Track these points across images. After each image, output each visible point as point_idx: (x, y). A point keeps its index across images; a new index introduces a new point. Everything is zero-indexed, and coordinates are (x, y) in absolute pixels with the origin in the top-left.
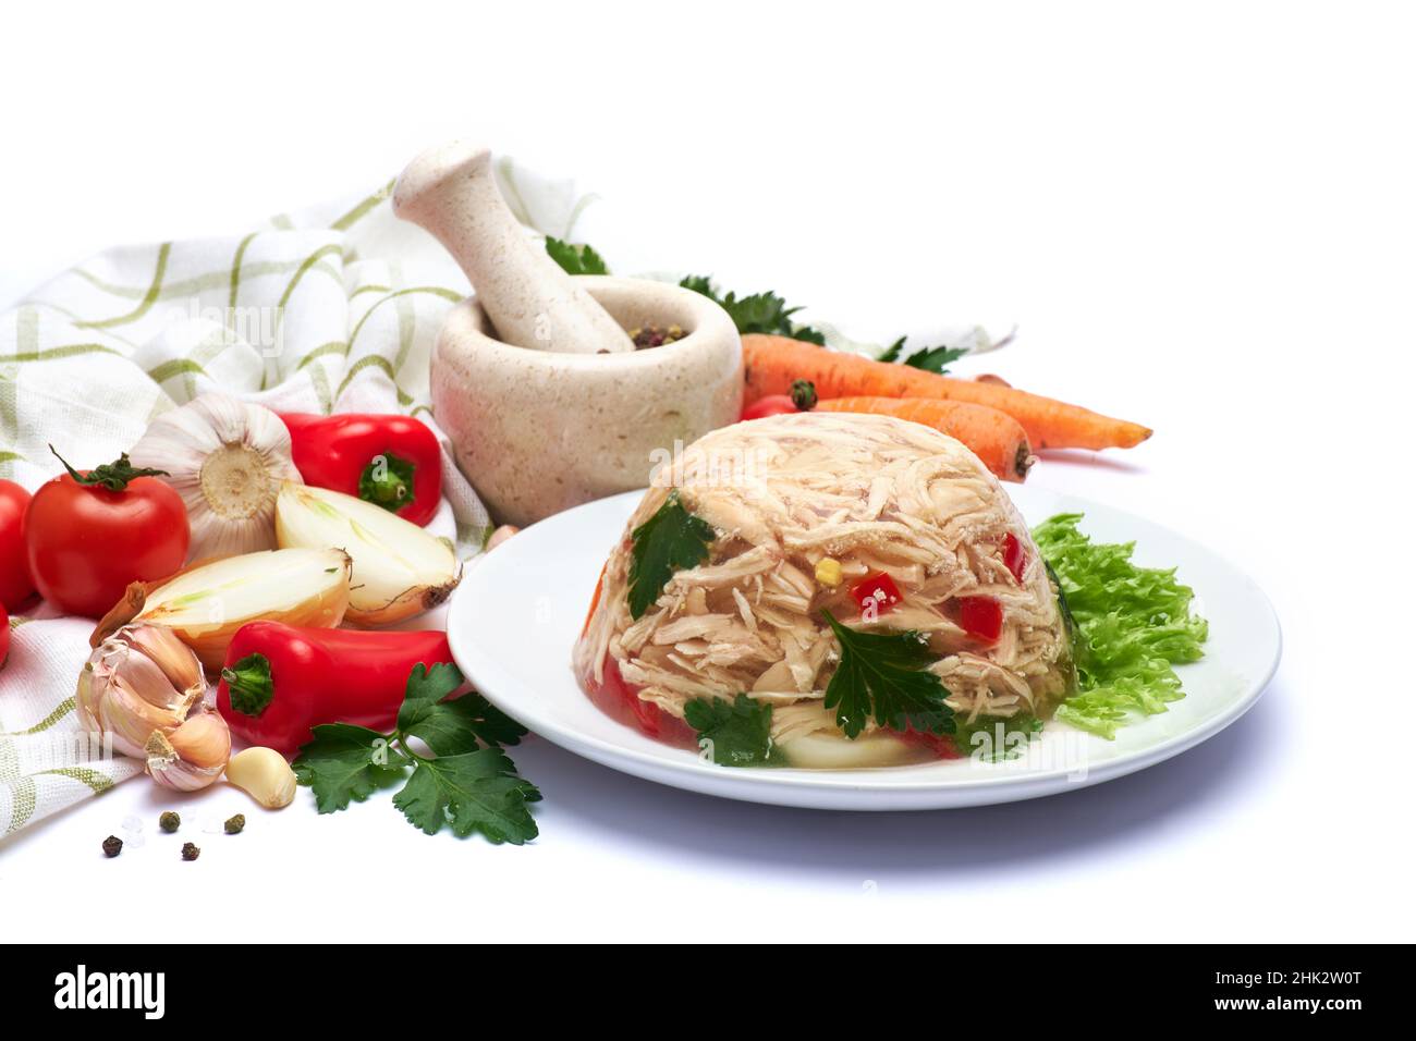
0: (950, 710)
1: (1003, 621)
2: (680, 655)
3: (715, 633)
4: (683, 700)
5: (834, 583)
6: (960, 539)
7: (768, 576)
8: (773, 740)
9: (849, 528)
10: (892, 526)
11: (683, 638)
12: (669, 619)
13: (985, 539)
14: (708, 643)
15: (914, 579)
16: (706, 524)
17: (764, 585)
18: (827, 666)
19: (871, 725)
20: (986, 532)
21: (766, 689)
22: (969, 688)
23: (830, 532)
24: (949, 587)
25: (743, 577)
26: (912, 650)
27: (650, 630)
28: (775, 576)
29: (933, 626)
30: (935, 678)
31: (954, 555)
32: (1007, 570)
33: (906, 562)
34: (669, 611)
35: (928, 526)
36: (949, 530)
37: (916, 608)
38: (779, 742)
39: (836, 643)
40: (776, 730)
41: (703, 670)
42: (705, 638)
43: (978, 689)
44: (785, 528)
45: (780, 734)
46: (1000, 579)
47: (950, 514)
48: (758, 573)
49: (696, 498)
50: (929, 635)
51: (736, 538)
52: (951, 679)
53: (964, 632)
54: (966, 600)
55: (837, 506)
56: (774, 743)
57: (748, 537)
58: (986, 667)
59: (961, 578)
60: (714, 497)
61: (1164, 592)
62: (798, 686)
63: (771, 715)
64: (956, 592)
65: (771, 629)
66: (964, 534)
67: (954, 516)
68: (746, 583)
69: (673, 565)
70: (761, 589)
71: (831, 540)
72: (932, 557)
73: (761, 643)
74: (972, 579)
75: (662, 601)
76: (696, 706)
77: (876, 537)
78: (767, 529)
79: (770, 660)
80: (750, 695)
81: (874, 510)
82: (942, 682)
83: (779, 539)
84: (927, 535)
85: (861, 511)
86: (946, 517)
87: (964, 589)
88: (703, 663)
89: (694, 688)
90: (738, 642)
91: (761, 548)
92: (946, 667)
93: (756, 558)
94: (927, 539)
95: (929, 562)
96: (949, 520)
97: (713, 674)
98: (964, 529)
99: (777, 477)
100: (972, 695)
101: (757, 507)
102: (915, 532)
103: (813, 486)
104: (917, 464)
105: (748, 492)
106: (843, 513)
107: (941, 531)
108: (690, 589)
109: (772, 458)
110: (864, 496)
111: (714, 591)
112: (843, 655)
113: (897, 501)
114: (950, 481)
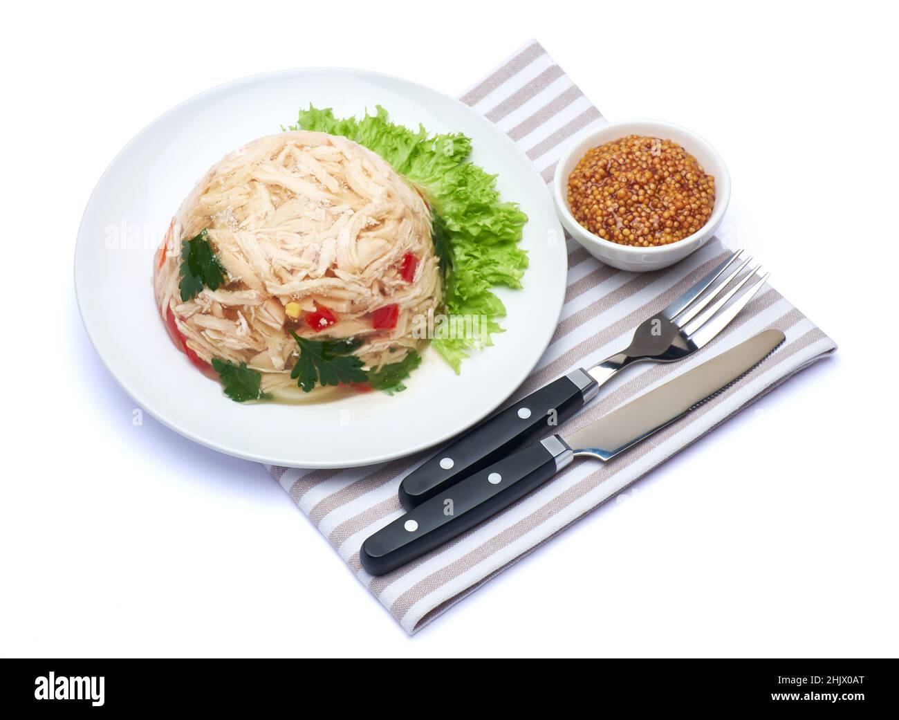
0: (366, 372)
1: (400, 313)
3: (228, 331)
4: (211, 356)
5: (296, 316)
6: (374, 278)
7: (258, 308)
8: (262, 390)
9: (307, 285)
10: (332, 281)
11: (209, 328)
12: (202, 313)
13: (390, 270)
14: (225, 335)
15: (344, 308)
16: (222, 266)
17: (255, 313)
18: (292, 359)
19: (318, 385)
20: (391, 264)
21: (255, 364)
22: (377, 355)
23: (294, 288)
24: (366, 308)
25: (243, 305)
26: (342, 347)
27: (191, 312)
28: (262, 310)
29: (355, 333)
30: (356, 358)
31: (369, 290)
32: (403, 283)
33: (341, 300)
34: (202, 309)
35: (353, 276)
36: (367, 274)
37: (346, 322)
38: (265, 392)
39: (298, 347)
40: (263, 386)
41: (221, 347)
42: (223, 332)
43: (382, 354)
44: (267, 283)
45: (266, 388)
46: (399, 289)
47: (368, 263)
48: (252, 306)
49: (218, 243)
50: (354, 338)
51: (239, 281)
52: (366, 356)
53: (375, 329)
54: (376, 312)
55: (300, 268)
56: (262, 392)
57: (247, 283)
58: (387, 343)
59: (374, 302)
62: (275, 367)
63: (261, 379)
64: (371, 309)
65: (261, 335)
66: (377, 274)
67: (370, 264)
68: (246, 309)
69: (204, 283)
70: (254, 315)
71: (295, 293)
72: (356, 295)
73: (254, 342)
74: (380, 300)
75: (198, 301)
76: (218, 361)
77: (322, 290)
78: (256, 280)
79: (260, 350)
80: (248, 367)
81: (322, 271)
82: (361, 359)
83: (265, 289)
84: (353, 282)
85: (315, 271)
86: (365, 266)
87: (375, 307)
89: (217, 353)
90: (240, 339)
91: (253, 290)
92: (362, 352)
93: (251, 298)
94: (353, 284)
95: (354, 299)
96: (367, 268)
97: (227, 350)
98: (377, 270)
99: (266, 237)
100: (378, 357)
101: (252, 264)
102: (346, 283)
103: (287, 247)
104: (352, 219)
105: (247, 251)
106: (303, 274)
107: (362, 276)
108: (213, 302)
109: (264, 214)
110: (316, 257)
111: (227, 309)
112: (302, 353)
113: (336, 261)
114: (371, 234)
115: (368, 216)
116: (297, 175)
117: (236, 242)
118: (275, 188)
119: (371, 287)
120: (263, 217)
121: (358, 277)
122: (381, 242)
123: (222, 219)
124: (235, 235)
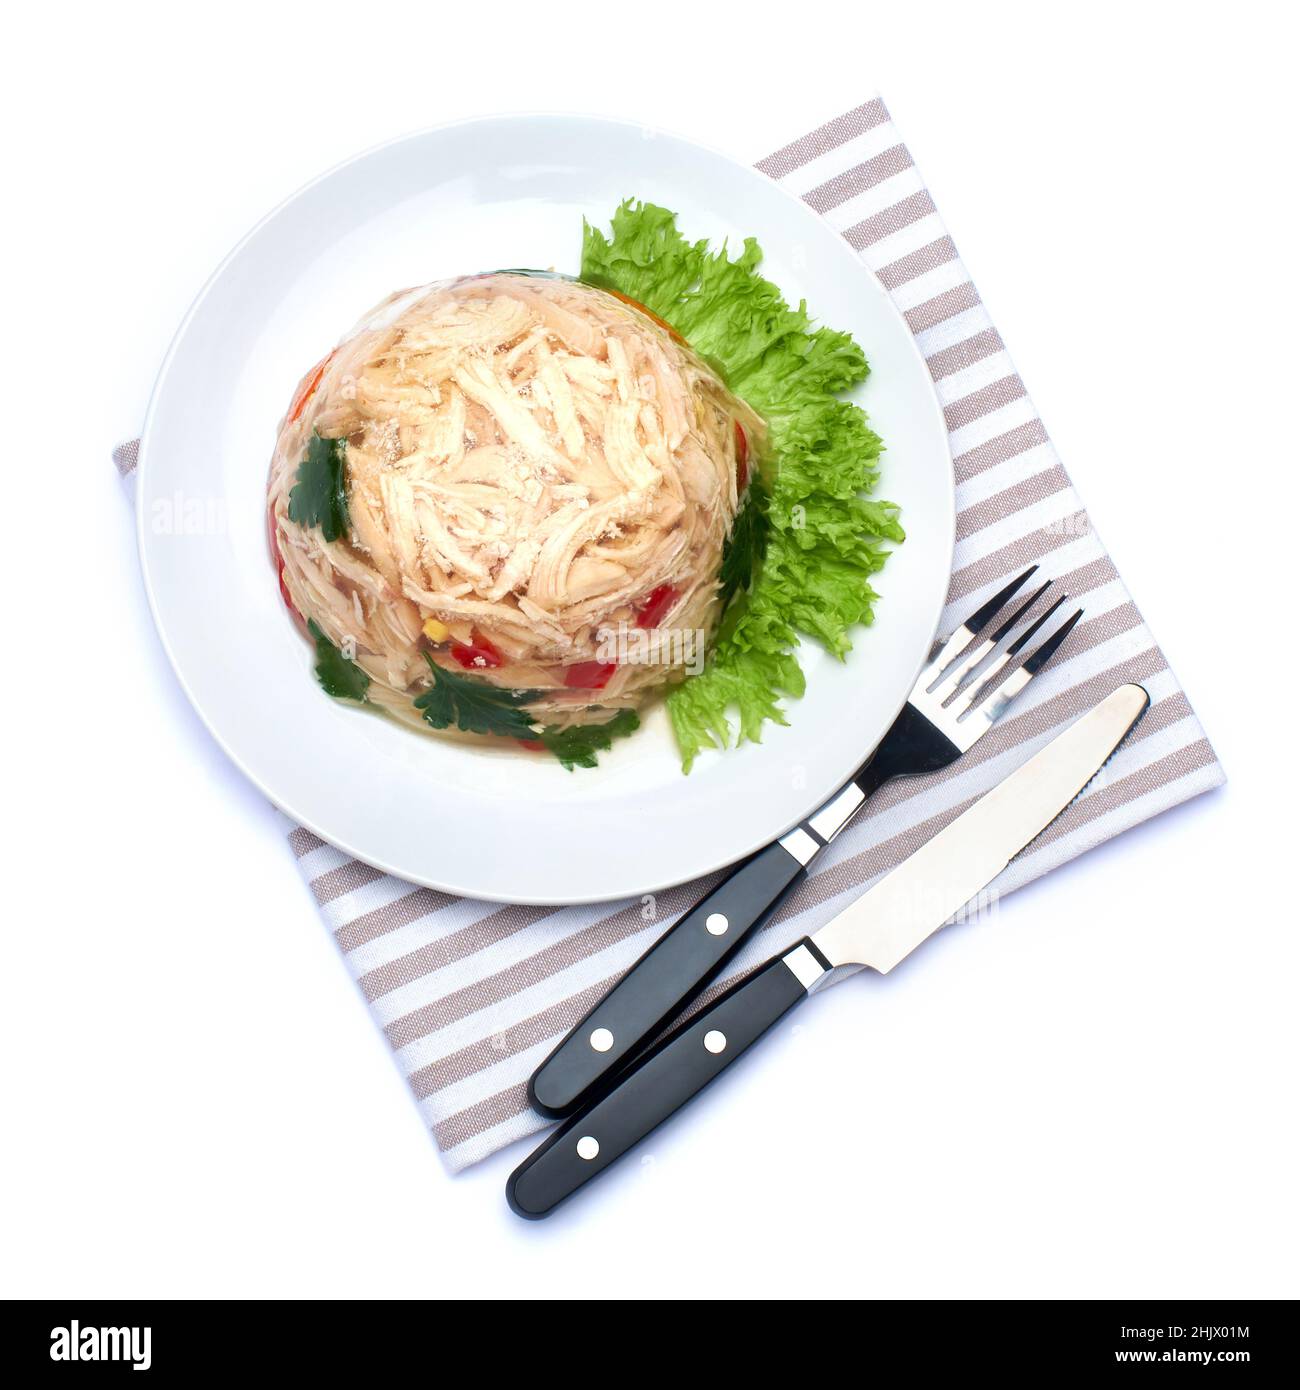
3: (335, 605)
4: (309, 615)
5: (438, 640)
6: (583, 623)
7: (383, 604)
8: (368, 698)
10: (509, 614)
14: (329, 607)
16: (348, 517)
18: (420, 687)
19: (454, 725)
20: (623, 604)
21: (369, 668)
23: (443, 604)
25: (363, 588)
28: (388, 609)
29: (530, 686)
30: (524, 714)
31: (570, 638)
33: (517, 641)
35: (548, 614)
39: (431, 676)
40: (372, 693)
43: (571, 715)
44: (405, 579)
45: (374, 698)
47: (582, 598)
50: (525, 691)
51: (367, 552)
52: (542, 712)
57: (376, 560)
59: (575, 653)
60: (363, 497)
67: (585, 599)
68: (365, 594)
69: (317, 520)
70: (374, 609)
72: (544, 641)
73: (367, 640)
75: (306, 536)
76: (314, 624)
77: (490, 621)
78: (391, 565)
79: (374, 652)
80: (358, 664)
81: (498, 593)
82: (533, 716)
83: (399, 583)
84: (545, 622)
86: (574, 602)
87: (574, 658)
89: (316, 617)
90: (348, 628)
91: (381, 583)
92: (534, 709)
94: (545, 625)
95: (540, 645)
98: (593, 611)
99: (429, 501)
100: (564, 717)
101: (393, 538)
102: (532, 622)
103: (456, 530)
104: (581, 519)
106: (467, 588)
107: (565, 616)
108: (324, 556)
109: (442, 457)
110: (496, 567)
111: (339, 577)
112: (436, 686)
113: (527, 583)
114: (604, 552)
115: (610, 519)
116: (524, 402)
117: (380, 492)
118: (477, 409)
119: (574, 635)
120: (438, 463)
121: (553, 618)
122: (616, 571)
123: (378, 436)
124: (383, 477)
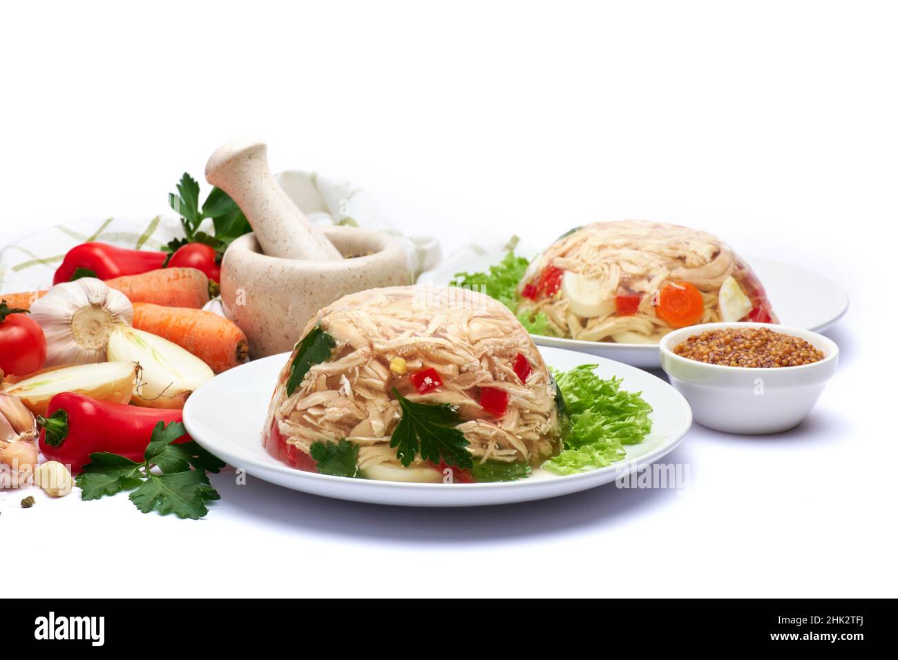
0: (469, 454)
1: (509, 404)
2: (310, 415)
3: (330, 401)
4: (310, 443)
5: (400, 372)
6: (483, 352)
7: (363, 367)
8: (359, 466)
9: (413, 340)
10: (440, 340)
11: (311, 405)
12: (306, 395)
13: (502, 355)
15: (450, 372)
16: (331, 337)
17: (360, 372)
18: (394, 423)
20: (503, 351)
21: (357, 436)
23: (400, 342)
24: (474, 380)
25: (348, 368)
26: (447, 416)
27: (296, 401)
28: (366, 367)
31: (478, 362)
32: (515, 374)
33: (446, 362)
34: (306, 390)
35: (463, 342)
36: (477, 347)
37: (452, 391)
38: (362, 467)
39: (400, 408)
40: (360, 460)
41: (321, 424)
42: (325, 405)
44: (374, 339)
45: (363, 463)
46: (509, 379)
47: (479, 338)
48: (356, 366)
49: (328, 323)
50: (458, 407)
51: (346, 345)
52: (470, 435)
53: (482, 407)
54: (484, 388)
55: (408, 328)
56: (359, 468)
57: (353, 345)
58: (494, 430)
59: (482, 375)
60: (338, 322)
61: (630, 405)
62: (375, 433)
63: (358, 451)
64: (478, 383)
65: (363, 400)
66: (487, 349)
67: (482, 339)
68: (350, 371)
69: (311, 363)
70: (357, 374)
71: (401, 347)
72: (463, 360)
73: (355, 407)
74: (489, 376)
75: (303, 384)
76: (318, 447)
77: (429, 346)
78: (363, 339)
79: (360, 418)
81: (429, 332)
82: (465, 436)
83: (371, 346)
84: (462, 348)
85: (424, 332)
86: (476, 339)
87: (483, 382)
88: (321, 420)
90: (342, 407)
91: (359, 351)
94: (462, 350)
95: (461, 364)
96: (478, 341)
97: (327, 426)
98: (487, 345)
100: (485, 446)
101: (361, 327)
102: (454, 345)
103: (398, 317)
105: (357, 319)
106: (411, 332)
107: (472, 346)
108: (319, 376)
111: (331, 377)
112: (403, 415)
113: (445, 328)
117: (347, 317)
121: (467, 345)
